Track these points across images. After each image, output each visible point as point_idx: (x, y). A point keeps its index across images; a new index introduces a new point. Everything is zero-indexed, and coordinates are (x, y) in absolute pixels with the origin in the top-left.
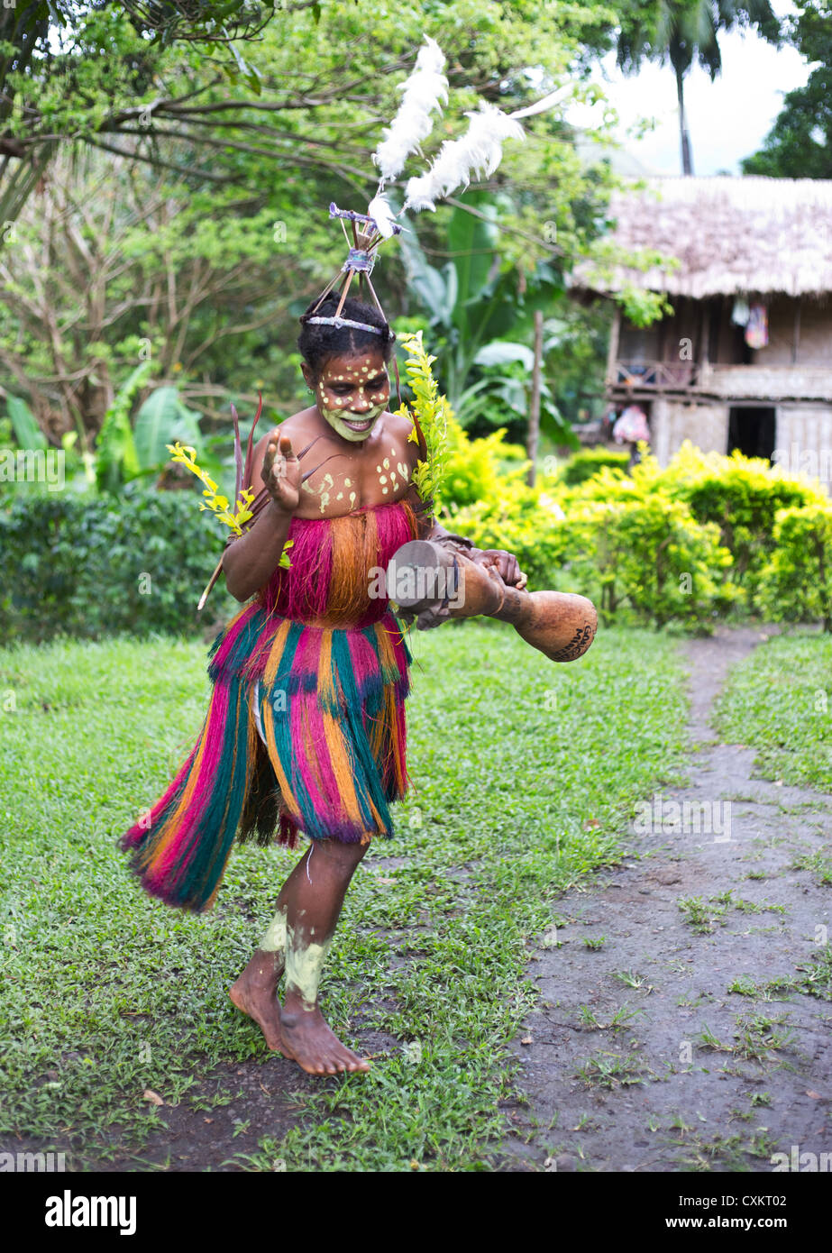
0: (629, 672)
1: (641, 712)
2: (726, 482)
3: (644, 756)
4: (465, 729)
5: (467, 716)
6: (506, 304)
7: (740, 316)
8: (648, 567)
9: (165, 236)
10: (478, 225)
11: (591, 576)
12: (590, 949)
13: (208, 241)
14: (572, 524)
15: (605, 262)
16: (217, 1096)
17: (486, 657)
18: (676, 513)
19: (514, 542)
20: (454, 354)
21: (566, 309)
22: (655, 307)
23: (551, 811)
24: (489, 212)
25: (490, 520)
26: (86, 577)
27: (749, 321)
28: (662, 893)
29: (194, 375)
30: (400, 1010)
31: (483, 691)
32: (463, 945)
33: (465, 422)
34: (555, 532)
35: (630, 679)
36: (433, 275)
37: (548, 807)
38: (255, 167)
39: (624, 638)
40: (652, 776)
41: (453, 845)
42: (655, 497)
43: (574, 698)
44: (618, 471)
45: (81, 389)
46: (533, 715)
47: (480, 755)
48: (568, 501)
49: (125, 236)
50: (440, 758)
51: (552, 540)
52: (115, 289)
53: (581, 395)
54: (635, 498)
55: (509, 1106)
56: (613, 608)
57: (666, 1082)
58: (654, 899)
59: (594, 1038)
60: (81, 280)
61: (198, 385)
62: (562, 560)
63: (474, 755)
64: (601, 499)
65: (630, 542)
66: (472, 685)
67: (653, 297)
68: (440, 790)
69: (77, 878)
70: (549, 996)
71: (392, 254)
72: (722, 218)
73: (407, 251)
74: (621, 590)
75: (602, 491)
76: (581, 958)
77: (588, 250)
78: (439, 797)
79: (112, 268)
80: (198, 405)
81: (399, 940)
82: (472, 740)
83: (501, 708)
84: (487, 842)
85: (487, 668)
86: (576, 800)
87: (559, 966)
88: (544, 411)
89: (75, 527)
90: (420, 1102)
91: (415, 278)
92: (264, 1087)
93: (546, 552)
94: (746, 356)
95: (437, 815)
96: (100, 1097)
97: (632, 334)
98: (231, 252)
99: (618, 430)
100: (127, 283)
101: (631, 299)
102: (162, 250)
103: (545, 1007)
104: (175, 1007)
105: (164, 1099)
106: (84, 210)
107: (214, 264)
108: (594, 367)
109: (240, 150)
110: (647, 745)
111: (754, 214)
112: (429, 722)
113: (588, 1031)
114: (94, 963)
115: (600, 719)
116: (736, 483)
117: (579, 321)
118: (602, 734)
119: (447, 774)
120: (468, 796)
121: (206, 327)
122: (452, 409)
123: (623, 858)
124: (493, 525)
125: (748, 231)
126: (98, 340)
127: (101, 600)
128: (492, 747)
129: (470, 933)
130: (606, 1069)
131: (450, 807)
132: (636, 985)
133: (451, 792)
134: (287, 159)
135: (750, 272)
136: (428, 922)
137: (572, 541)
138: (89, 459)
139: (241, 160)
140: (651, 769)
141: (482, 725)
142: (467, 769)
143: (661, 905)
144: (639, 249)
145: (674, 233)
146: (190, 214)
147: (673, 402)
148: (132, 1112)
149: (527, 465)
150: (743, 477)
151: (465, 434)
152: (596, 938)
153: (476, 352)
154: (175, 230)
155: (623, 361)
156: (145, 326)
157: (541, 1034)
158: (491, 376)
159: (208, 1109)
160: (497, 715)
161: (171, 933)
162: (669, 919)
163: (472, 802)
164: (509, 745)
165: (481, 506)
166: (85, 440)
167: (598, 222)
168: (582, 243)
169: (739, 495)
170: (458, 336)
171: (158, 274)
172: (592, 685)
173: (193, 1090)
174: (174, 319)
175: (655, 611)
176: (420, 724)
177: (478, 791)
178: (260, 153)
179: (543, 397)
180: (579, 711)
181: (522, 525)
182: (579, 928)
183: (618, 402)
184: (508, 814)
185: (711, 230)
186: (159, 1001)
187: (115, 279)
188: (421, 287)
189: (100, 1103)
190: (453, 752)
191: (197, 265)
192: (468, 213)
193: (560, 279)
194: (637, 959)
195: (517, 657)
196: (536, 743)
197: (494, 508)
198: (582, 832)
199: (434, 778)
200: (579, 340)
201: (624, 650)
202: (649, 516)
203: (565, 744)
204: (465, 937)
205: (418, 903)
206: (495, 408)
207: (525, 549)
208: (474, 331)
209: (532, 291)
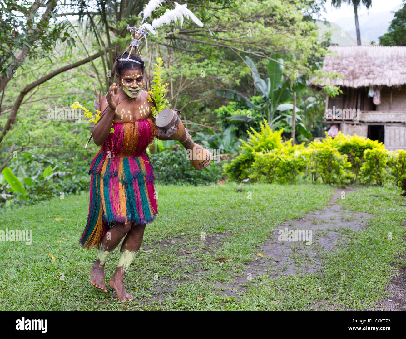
2: (352, 143)
6: (287, 90)
7: (371, 94)
8: (326, 168)
10: (278, 65)
11: (309, 171)
13: (186, 71)
15: (319, 76)
18: (334, 151)
20: (270, 107)
22: (336, 91)
24: (281, 61)
25: (278, 154)
27: (374, 96)
34: (298, 158)
36: (263, 81)
38: (205, 48)
42: (327, 146)
51: (297, 160)
54: (322, 147)
56: (315, 180)
65: (320, 160)
67: (336, 87)
72: (364, 60)
73: (253, 73)
74: (318, 175)
77: (313, 73)
91: (257, 83)
93: (295, 163)
94: (374, 108)
97: (331, 100)
98: (194, 74)
101: (329, 89)
107: (188, 78)
111: (376, 59)
116: (355, 144)
121: (183, 101)
122: (268, 123)
125: (373, 65)
134: (214, 45)
135: (374, 78)
137: (303, 160)
139: (200, 46)
144: (335, 71)
145: (348, 65)
147: (348, 124)
150: (357, 142)
151: (272, 130)
153: (277, 106)
158: (283, 114)
165: (275, 150)
167: (317, 64)
168: (311, 71)
169: (356, 147)
170: (271, 101)
174: (173, 97)
175: (328, 181)
178: (206, 44)
179: (299, 121)
181: (288, 156)
183: (329, 124)
185: (361, 64)
188: (259, 86)
191: (181, 78)
192: (274, 61)
193: (305, 82)
197: (280, 151)
200: (320, 104)
202: (326, 152)
207: (289, 162)
208: (276, 99)
209: (295, 86)
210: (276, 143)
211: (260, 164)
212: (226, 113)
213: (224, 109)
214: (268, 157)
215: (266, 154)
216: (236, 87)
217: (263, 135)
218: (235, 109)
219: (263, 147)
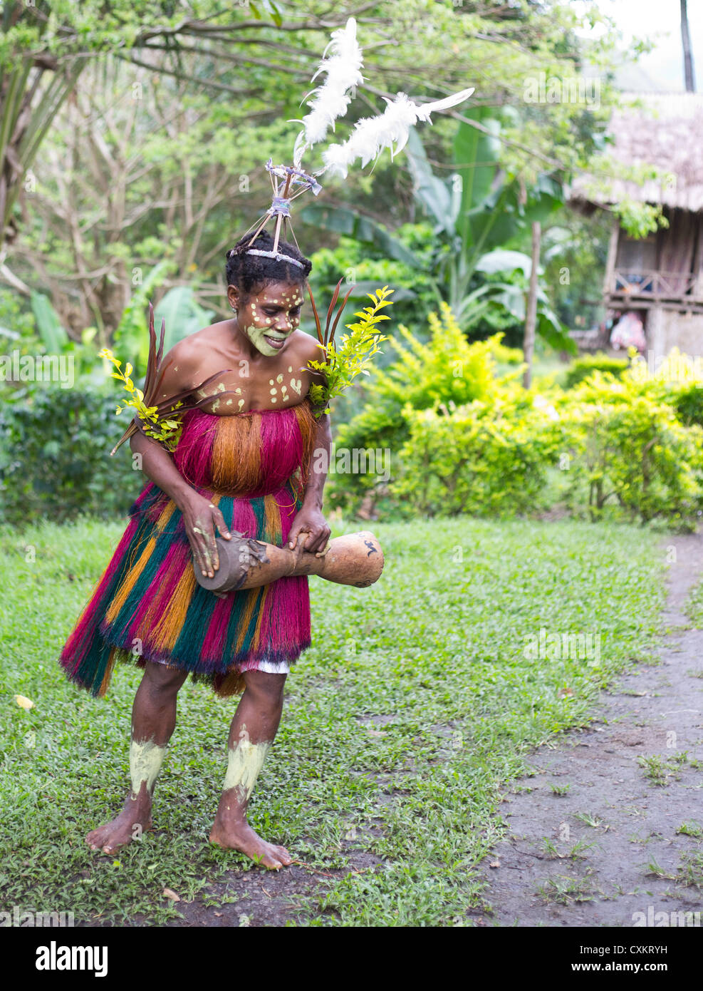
0: (611, 562)
1: (619, 599)
3: (619, 636)
4: (455, 608)
5: (457, 597)
6: (508, 214)
8: (635, 466)
9: (184, 143)
10: (482, 139)
11: (580, 474)
12: (556, 794)
13: (224, 148)
14: (563, 424)
15: (603, 175)
16: (226, 896)
17: (477, 546)
18: (661, 416)
19: (508, 440)
20: (457, 261)
21: (569, 217)
22: (651, 219)
23: (529, 681)
24: (493, 127)
25: (485, 418)
26: (104, 465)
28: (624, 753)
29: (208, 276)
30: (385, 836)
31: (473, 576)
32: (443, 787)
33: (466, 326)
34: (546, 432)
35: (611, 569)
36: (438, 185)
37: (526, 677)
38: (272, 81)
39: (609, 532)
40: (625, 654)
41: (438, 706)
42: (642, 399)
43: (558, 585)
44: (609, 375)
45: (100, 287)
46: (518, 598)
47: (467, 631)
48: (562, 403)
49: (145, 141)
50: (431, 633)
51: (544, 438)
52: (134, 192)
53: (583, 303)
54: (623, 401)
55: (476, 914)
56: (600, 505)
57: (614, 900)
58: (618, 757)
59: (555, 865)
60: (103, 182)
61: (212, 286)
62: (553, 459)
63: (462, 631)
64: (592, 400)
65: (618, 442)
66: (463, 570)
67: (650, 210)
68: (429, 659)
69: (103, 721)
70: (517, 830)
71: (400, 163)
73: (413, 162)
74: (608, 486)
75: (593, 394)
76: (548, 802)
77: (587, 163)
78: (428, 665)
79: (132, 172)
80: (211, 305)
81: (387, 782)
82: (461, 618)
83: (489, 590)
84: (469, 704)
85: (478, 556)
86: (553, 672)
87: (527, 807)
88: (541, 317)
89: (94, 416)
90: (399, 905)
91: (421, 189)
92: (266, 891)
93: (538, 449)
95: (425, 681)
96: (127, 892)
97: (628, 243)
98: (247, 159)
99: (615, 337)
100: (146, 186)
101: (628, 211)
102: (180, 156)
103: (512, 839)
104: (190, 826)
105: (181, 896)
106: (108, 116)
107: (230, 170)
108: (596, 275)
109: (259, 65)
110: (622, 628)
112: (422, 601)
113: (549, 860)
114: (120, 789)
115: (580, 603)
117: (581, 230)
118: (581, 616)
119: (436, 646)
120: (455, 665)
121: (220, 230)
122: (452, 313)
123: (592, 723)
124: (488, 423)
126: (117, 240)
127: (116, 487)
128: (478, 624)
129: (450, 777)
130: (562, 889)
131: (438, 674)
132: (595, 825)
133: (439, 661)
134: (301, 75)
136: (413, 768)
137: (562, 440)
138: (107, 354)
139: (259, 75)
140: (625, 648)
141: (470, 605)
142: (455, 642)
143: (624, 762)
144: (637, 162)
145: (672, 147)
146: (208, 124)
147: (669, 310)
148: (153, 904)
149: (522, 368)
151: (465, 337)
152: (562, 786)
153: (479, 259)
154: (194, 137)
155: (623, 270)
156: (162, 228)
157: (508, 860)
158: (494, 282)
159: (218, 906)
160: (484, 597)
161: (187, 767)
162: (629, 774)
163: (458, 671)
164: (494, 622)
165: (477, 405)
166: (103, 336)
167: (597, 137)
168: (580, 157)
170: (461, 244)
171: (176, 178)
172: (575, 573)
173: (204, 890)
174: (190, 222)
175: (641, 508)
176: (413, 603)
177: (463, 661)
178: (275, 69)
179: (540, 303)
180: (562, 596)
181: (516, 425)
182: (548, 778)
183: (616, 310)
184: (490, 681)
186: (176, 820)
187: (135, 182)
188: (427, 196)
189: (127, 897)
190: (442, 628)
191: (213, 170)
192: (471, 127)
193: (560, 192)
194: (598, 804)
195: (507, 546)
196: (519, 622)
197: (489, 408)
198: (557, 699)
199: (425, 649)
200: (581, 248)
201: (609, 543)
202: (635, 418)
203: (546, 624)
204: (445, 780)
205: (404, 752)
206: (496, 313)
207: (518, 447)
208: (476, 238)
209: (532, 202)
210: (475, 377)
211: (426, 445)
212: (332, 269)
213: (325, 260)
214: (451, 427)
215: (446, 418)
216: (360, 198)
217: (437, 353)
218: (358, 259)
219: (436, 389)
